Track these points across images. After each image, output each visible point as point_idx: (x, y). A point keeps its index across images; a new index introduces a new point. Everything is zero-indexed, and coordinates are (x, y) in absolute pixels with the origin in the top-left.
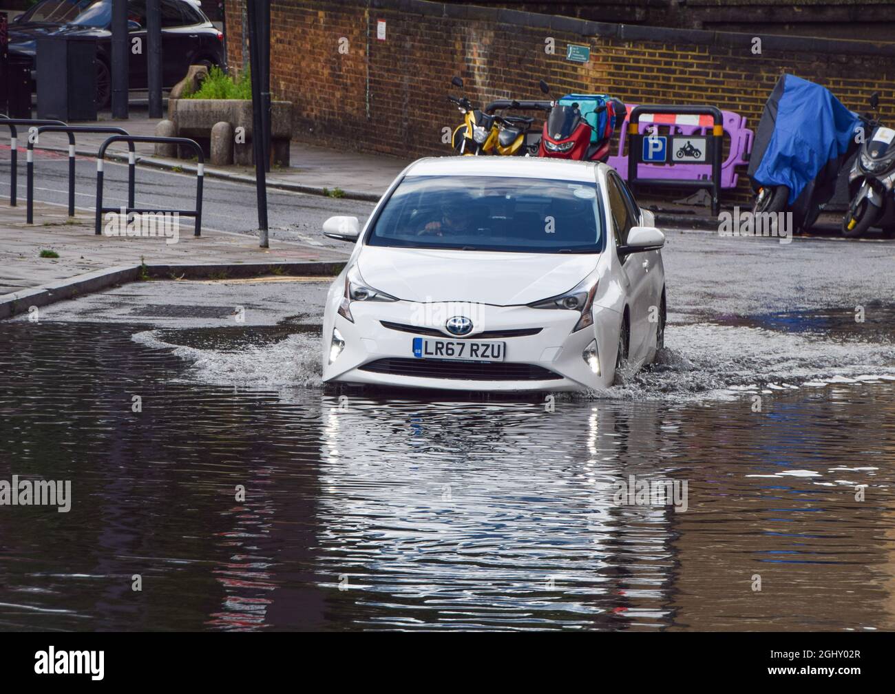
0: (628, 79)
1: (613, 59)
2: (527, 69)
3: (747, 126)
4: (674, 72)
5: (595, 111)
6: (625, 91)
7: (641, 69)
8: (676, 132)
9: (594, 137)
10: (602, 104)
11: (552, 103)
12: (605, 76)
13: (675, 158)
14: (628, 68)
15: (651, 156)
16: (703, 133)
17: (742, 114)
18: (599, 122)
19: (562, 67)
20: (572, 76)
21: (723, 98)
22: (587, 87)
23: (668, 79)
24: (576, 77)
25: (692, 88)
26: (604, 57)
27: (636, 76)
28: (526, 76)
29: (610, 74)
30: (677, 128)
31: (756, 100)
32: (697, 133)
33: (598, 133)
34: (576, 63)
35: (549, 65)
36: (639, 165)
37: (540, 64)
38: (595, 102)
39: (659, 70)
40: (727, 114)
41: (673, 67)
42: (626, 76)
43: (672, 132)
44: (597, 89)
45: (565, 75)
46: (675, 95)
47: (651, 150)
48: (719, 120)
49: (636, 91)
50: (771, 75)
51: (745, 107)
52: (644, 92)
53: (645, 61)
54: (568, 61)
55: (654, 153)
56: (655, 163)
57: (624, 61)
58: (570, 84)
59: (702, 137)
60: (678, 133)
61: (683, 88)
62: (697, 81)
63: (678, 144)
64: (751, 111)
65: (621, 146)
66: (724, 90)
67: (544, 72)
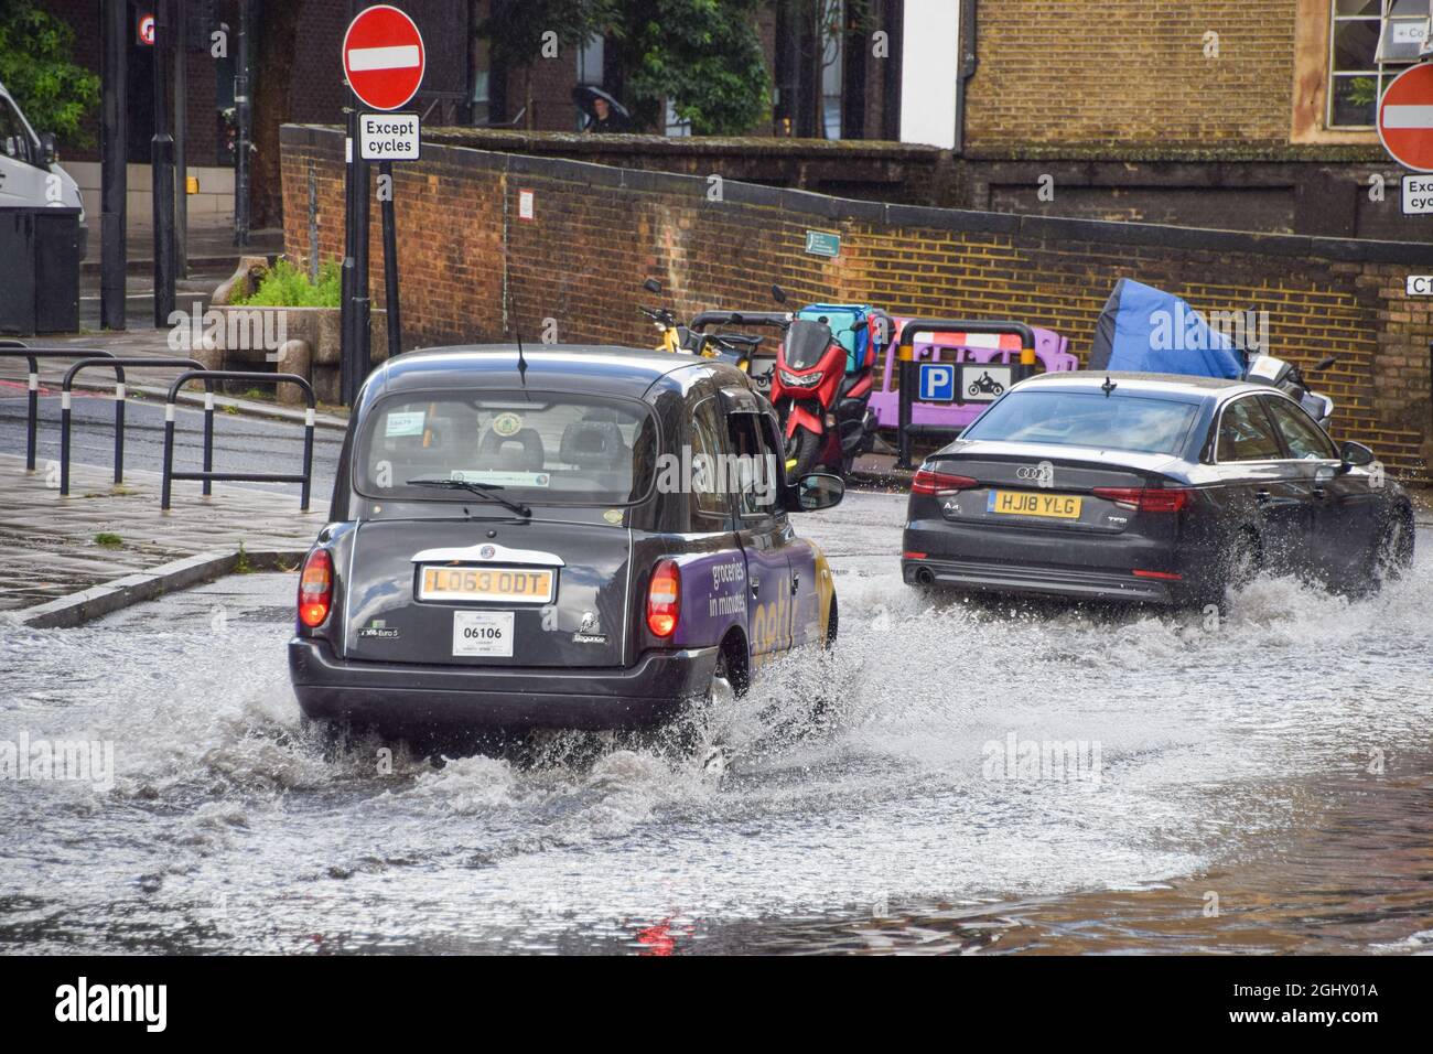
0: (897, 281)
1: (874, 252)
2: (747, 264)
3: (1069, 349)
4: (962, 271)
5: (852, 329)
6: (891, 298)
7: (915, 268)
8: (966, 357)
9: (850, 366)
10: (861, 319)
11: (789, 316)
12: (862, 276)
13: (966, 395)
14: (896, 266)
15: (931, 392)
16: (1005, 359)
17: (1061, 333)
18: (857, 344)
19: (799, 262)
20: (814, 276)
21: (1033, 309)
22: (836, 293)
23: (954, 282)
24: (820, 278)
25: (988, 295)
26: (861, 249)
27: (908, 278)
28: (744, 275)
29: (870, 274)
30: (967, 352)
31: (1080, 313)
32: (996, 359)
33: (856, 360)
34: (820, 257)
35: (778, 259)
36: (914, 404)
37: (765, 258)
38: (851, 316)
39: (941, 269)
40: (1040, 333)
41: (961, 265)
42: (893, 276)
43: (960, 358)
44: (852, 294)
45: (803, 274)
46: (964, 304)
47: (932, 383)
48: (1029, 342)
49: (908, 299)
50: (1101, 278)
51: (1066, 323)
52: (919, 300)
53: (920, 256)
54: (808, 255)
55: (937, 388)
56: (936, 402)
57: (890, 256)
58: (811, 287)
59: (1005, 366)
60: (969, 360)
61: (977, 294)
62: (996, 286)
63: (971, 375)
64: (1074, 329)
65: (886, 377)
66: (1035, 299)
67: (773, 269)
